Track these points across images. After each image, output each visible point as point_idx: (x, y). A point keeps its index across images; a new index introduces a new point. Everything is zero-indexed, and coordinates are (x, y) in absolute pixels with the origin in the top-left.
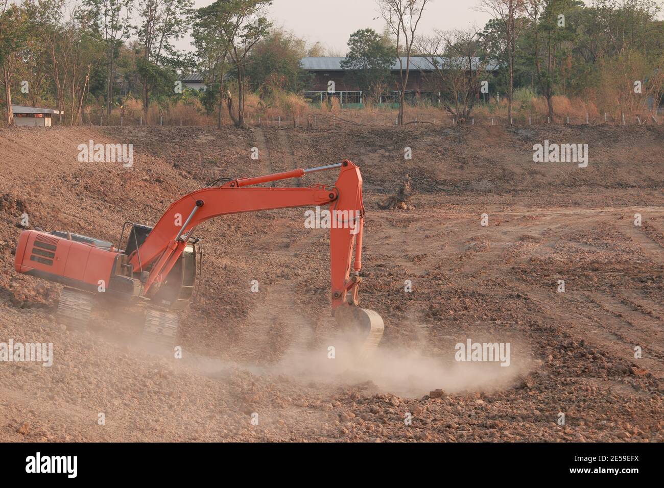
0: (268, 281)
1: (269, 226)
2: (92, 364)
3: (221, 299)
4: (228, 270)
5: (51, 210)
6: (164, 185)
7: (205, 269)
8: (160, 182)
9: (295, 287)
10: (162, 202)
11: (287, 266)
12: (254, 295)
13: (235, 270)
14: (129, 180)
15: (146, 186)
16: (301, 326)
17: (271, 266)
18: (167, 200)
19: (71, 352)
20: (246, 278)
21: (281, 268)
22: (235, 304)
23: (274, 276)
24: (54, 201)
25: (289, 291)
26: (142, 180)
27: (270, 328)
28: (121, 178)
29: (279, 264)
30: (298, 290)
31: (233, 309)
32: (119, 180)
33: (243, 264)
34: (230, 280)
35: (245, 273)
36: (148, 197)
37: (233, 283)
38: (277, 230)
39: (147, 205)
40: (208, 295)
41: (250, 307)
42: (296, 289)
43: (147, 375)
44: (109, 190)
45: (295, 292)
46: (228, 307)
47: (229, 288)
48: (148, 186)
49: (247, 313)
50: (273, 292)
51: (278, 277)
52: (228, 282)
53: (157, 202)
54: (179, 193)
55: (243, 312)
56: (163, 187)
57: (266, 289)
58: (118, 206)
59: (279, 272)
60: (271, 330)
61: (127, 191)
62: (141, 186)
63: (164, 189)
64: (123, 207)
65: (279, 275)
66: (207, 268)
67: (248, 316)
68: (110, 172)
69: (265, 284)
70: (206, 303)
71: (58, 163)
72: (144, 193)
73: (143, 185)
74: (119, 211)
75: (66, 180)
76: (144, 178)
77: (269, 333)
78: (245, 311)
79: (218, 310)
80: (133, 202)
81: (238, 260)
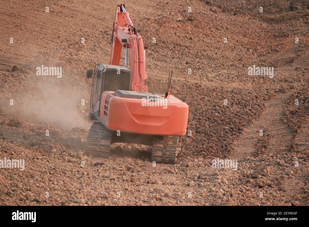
0: (267, 98)
1: (282, 44)
2: (102, 197)
3: (222, 121)
4: (235, 93)
5: (88, 65)
6: (195, 22)
7: (215, 95)
8: (191, 20)
9: (288, 100)
10: (191, 39)
11: (286, 81)
12: (252, 112)
13: (241, 92)
14: (164, 24)
15: (178, 27)
16: (285, 134)
17: (273, 83)
18: (196, 35)
19: (85, 190)
20: (249, 98)
21: (281, 83)
22: (233, 123)
23: (272, 92)
24: (93, 56)
25: (282, 104)
26: (177, 21)
27: (258, 140)
28: (158, 23)
29: (280, 79)
30: (290, 102)
31: (231, 128)
32: (156, 25)
33: (250, 85)
34: (234, 102)
35: (249, 93)
36: (179, 37)
37: (236, 104)
38: (287, 47)
39: (177, 44)
40: (212, 119)
41: (246, 124)
42: (288, 101)
43: (146, 200)
44: (145, 36)
45: (288, 104)
46: (226, 127)
47: (231, 109)
48: (180, 26)
49: (242, 130)
50: (270, 106)
51: (276, 92)
52: (232, 104)
53: (186, 39)
54: (208, 27)
55: (239, 129)
56: (194, 24)
57: (264, 105)
58: (150, 49)
59: (278, 87)
60: (259, 142)
61: (160, 35)
62: (174, 27)
63: (195, 26)
64: (155, 50)
65: (277, 90)
66: (216, 94)
67: (243, 132)
68: (148, 19)
69: (264, 100)
70: (209, 126)
71: (103, 20)
72: (175, 33)
73: (176, 26)
74: (150, 54)
75: (108, 34)
76: (178, 19)
77: (256, 145)
78: (241, 128)
79: (218, 131)
80: (165, 44)
81: (247, 81)
